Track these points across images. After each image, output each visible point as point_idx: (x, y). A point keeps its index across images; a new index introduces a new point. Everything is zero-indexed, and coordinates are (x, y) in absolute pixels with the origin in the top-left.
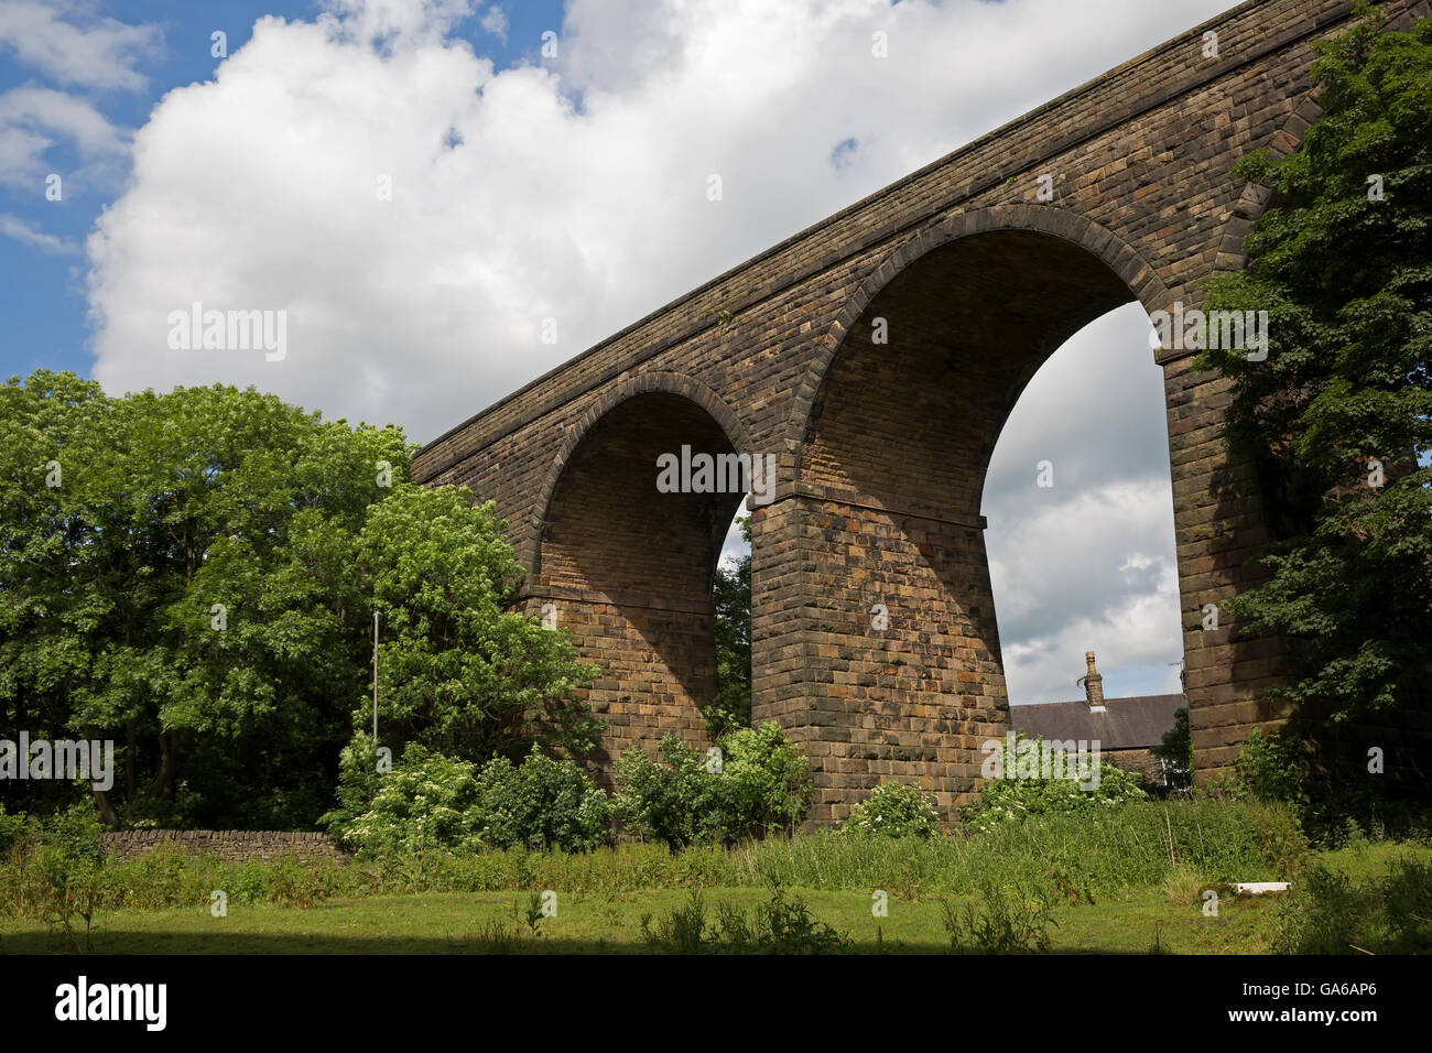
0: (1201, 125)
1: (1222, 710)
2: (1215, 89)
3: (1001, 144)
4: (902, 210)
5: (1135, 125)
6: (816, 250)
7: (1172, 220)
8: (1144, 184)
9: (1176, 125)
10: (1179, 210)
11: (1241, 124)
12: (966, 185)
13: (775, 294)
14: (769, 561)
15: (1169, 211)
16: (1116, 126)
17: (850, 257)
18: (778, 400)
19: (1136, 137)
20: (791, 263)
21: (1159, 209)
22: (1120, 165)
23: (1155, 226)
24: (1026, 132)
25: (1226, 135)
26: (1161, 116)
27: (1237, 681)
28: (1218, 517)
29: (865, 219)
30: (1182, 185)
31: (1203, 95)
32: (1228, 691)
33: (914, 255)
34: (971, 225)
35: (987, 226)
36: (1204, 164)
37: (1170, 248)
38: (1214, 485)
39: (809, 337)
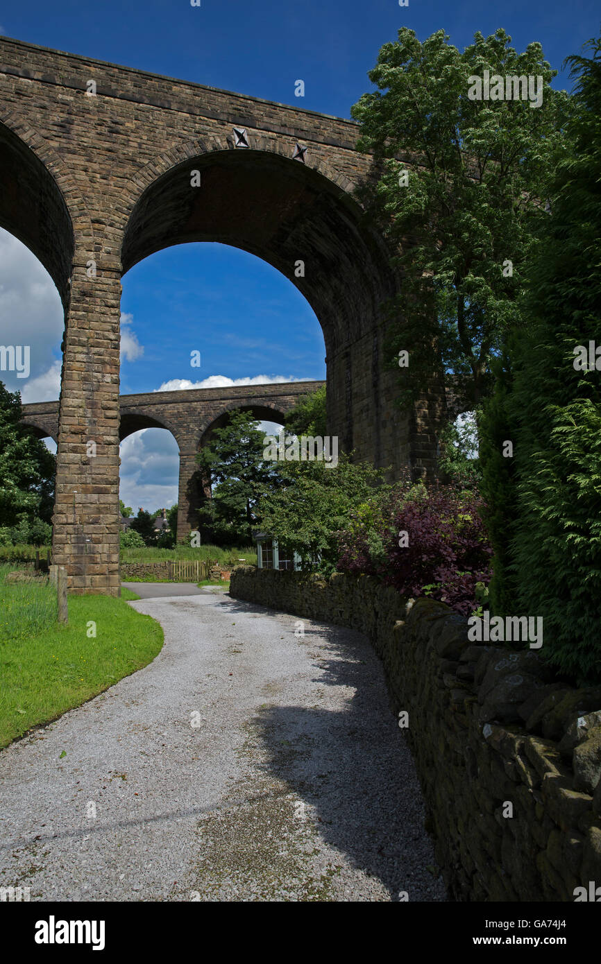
0: (195, 409)
1: (184, 526)
3: (147, 396)
5: (181, 404)
9: (189, 407)
11: (203, 412)
12: (137, 403)
15: (185, 425)
16: (176, 403)
19: (180, 406)
22: (176, 411)
23: (182, 426)
24: (155, 396)
25: (200, 413)
27: (188, 521)
28: (188, 489)
30: (189, 420)
32: (186, 523)
34: (137, 412)
35: (141, 414)
38: (188, 483)
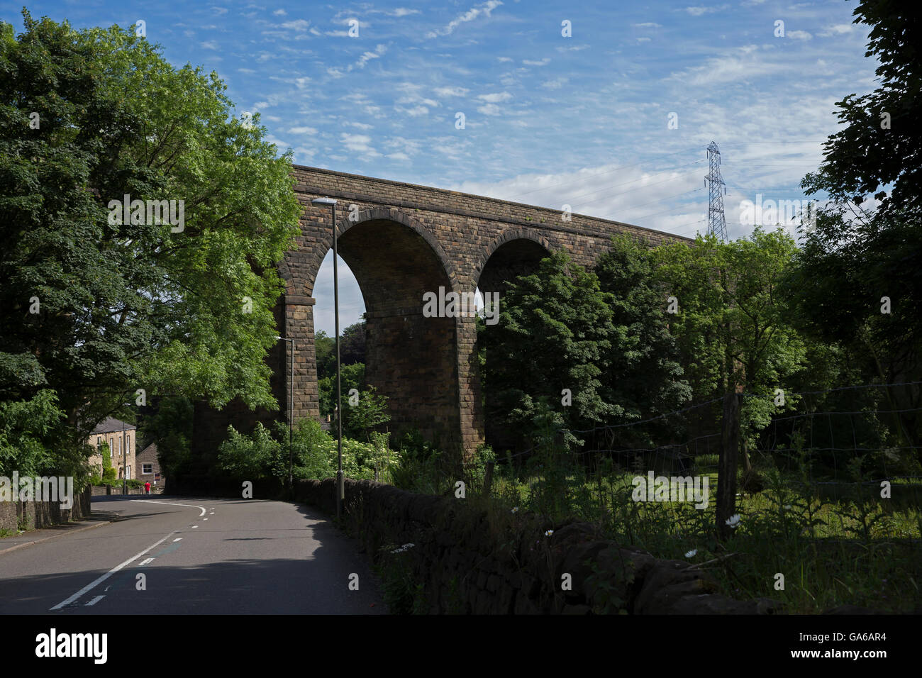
2: (475, 220)
4: (373, 192)
6: (330, 184)
7: (460, 260)
8: (455, 241)
10: (464, 257)
13: (307, 193)
14: (298, 335)
17: (347, 199)
18: (305, 251)
20: (315, 181)
21: (458, 253)
26: (462, 218)
29: (356, 184)
31: (471, 220)
33: (377, 216)
36: (470, 245)
37: (460, 269)
39: (322, 226)
